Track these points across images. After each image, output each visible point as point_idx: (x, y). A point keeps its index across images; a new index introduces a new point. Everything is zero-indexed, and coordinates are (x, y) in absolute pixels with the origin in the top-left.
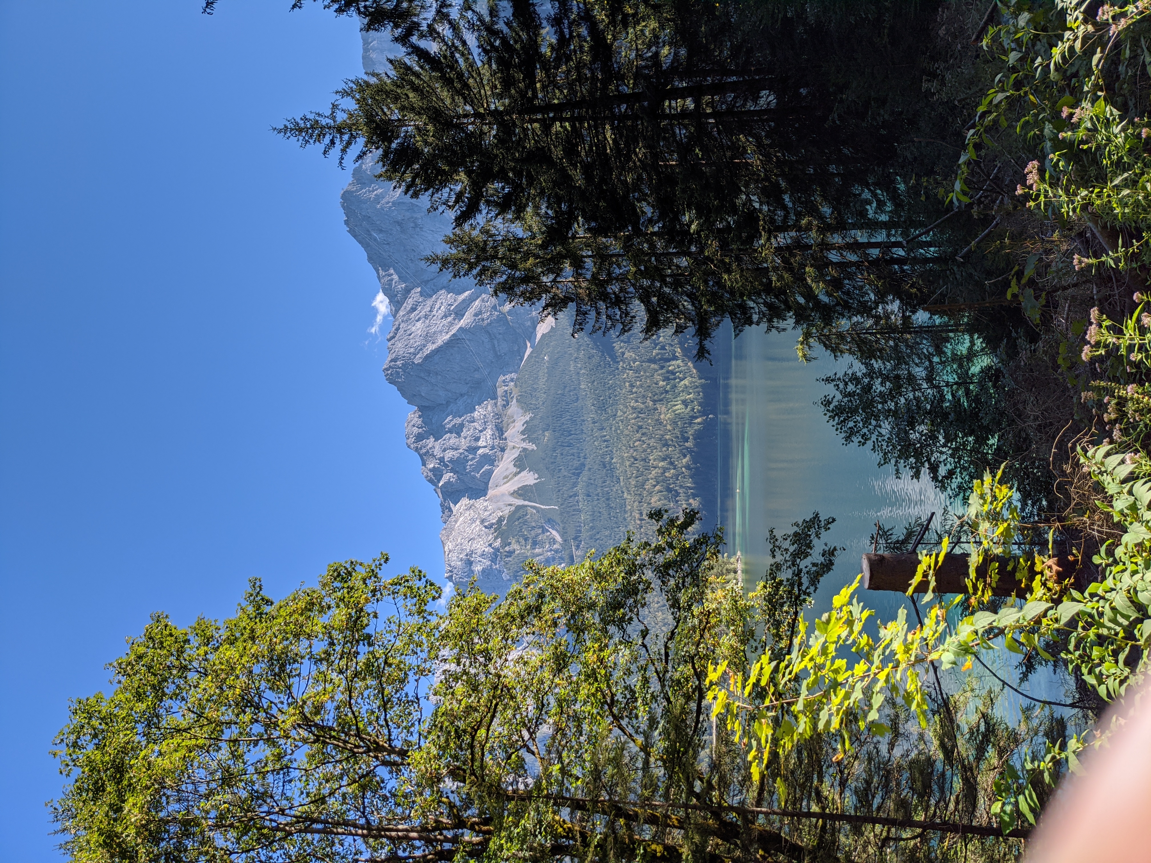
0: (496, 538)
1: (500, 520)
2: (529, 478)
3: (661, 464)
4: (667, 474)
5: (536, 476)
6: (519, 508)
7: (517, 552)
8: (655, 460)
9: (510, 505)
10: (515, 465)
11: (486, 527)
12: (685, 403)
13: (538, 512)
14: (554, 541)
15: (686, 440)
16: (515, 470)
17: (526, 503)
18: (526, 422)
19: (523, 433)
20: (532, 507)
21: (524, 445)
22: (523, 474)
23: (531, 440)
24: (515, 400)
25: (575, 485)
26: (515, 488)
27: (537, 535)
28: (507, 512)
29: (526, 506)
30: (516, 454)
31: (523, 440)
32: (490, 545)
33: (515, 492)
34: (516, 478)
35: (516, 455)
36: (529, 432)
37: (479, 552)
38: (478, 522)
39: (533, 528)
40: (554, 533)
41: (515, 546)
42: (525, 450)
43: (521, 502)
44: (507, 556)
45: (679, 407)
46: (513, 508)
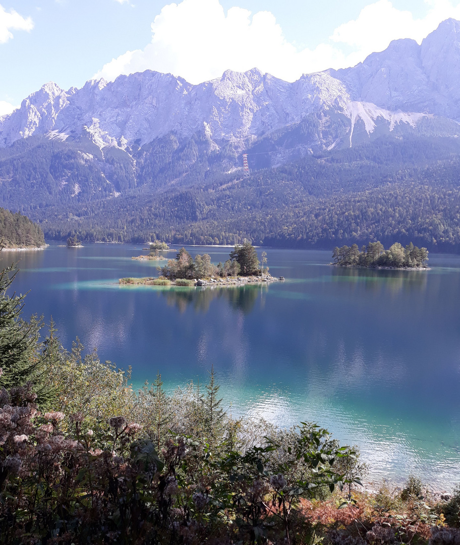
0: (329, 106)
1: (341, 109)
2: (370, 127)
5: (372, 132)
6: (349, 121)
7: (320, 121)
9: (351, 115)
10: (378, 117)
11: (336, 99)
13: (347, 134)
14: (327, 146)
16: (375, 117)
17: (353, 126)
18: (409, 124)
19: (401, 121)
20: (350, 129)
21: (393, 122)
22: (373, 123)
23: (396, 128)
24: (424, 115)
25: (368, 158)
26: (363, 118)
27: (331, 134)
28: (347, 113)
29: (351, 126)
30: (386, 117)
31: (396, 122)
32: (324, 103)
33: (360, 118)
34: (369, 118)
35: (385, 117)
36: (402, 125)
37: (320, 96)
38: (339, 94)
39: (337, 131)
40: (333, 145)
41: (324, 119)
42: (389, 123)
43: (353, 122)
44: (317, 115)
46: (349, 117)
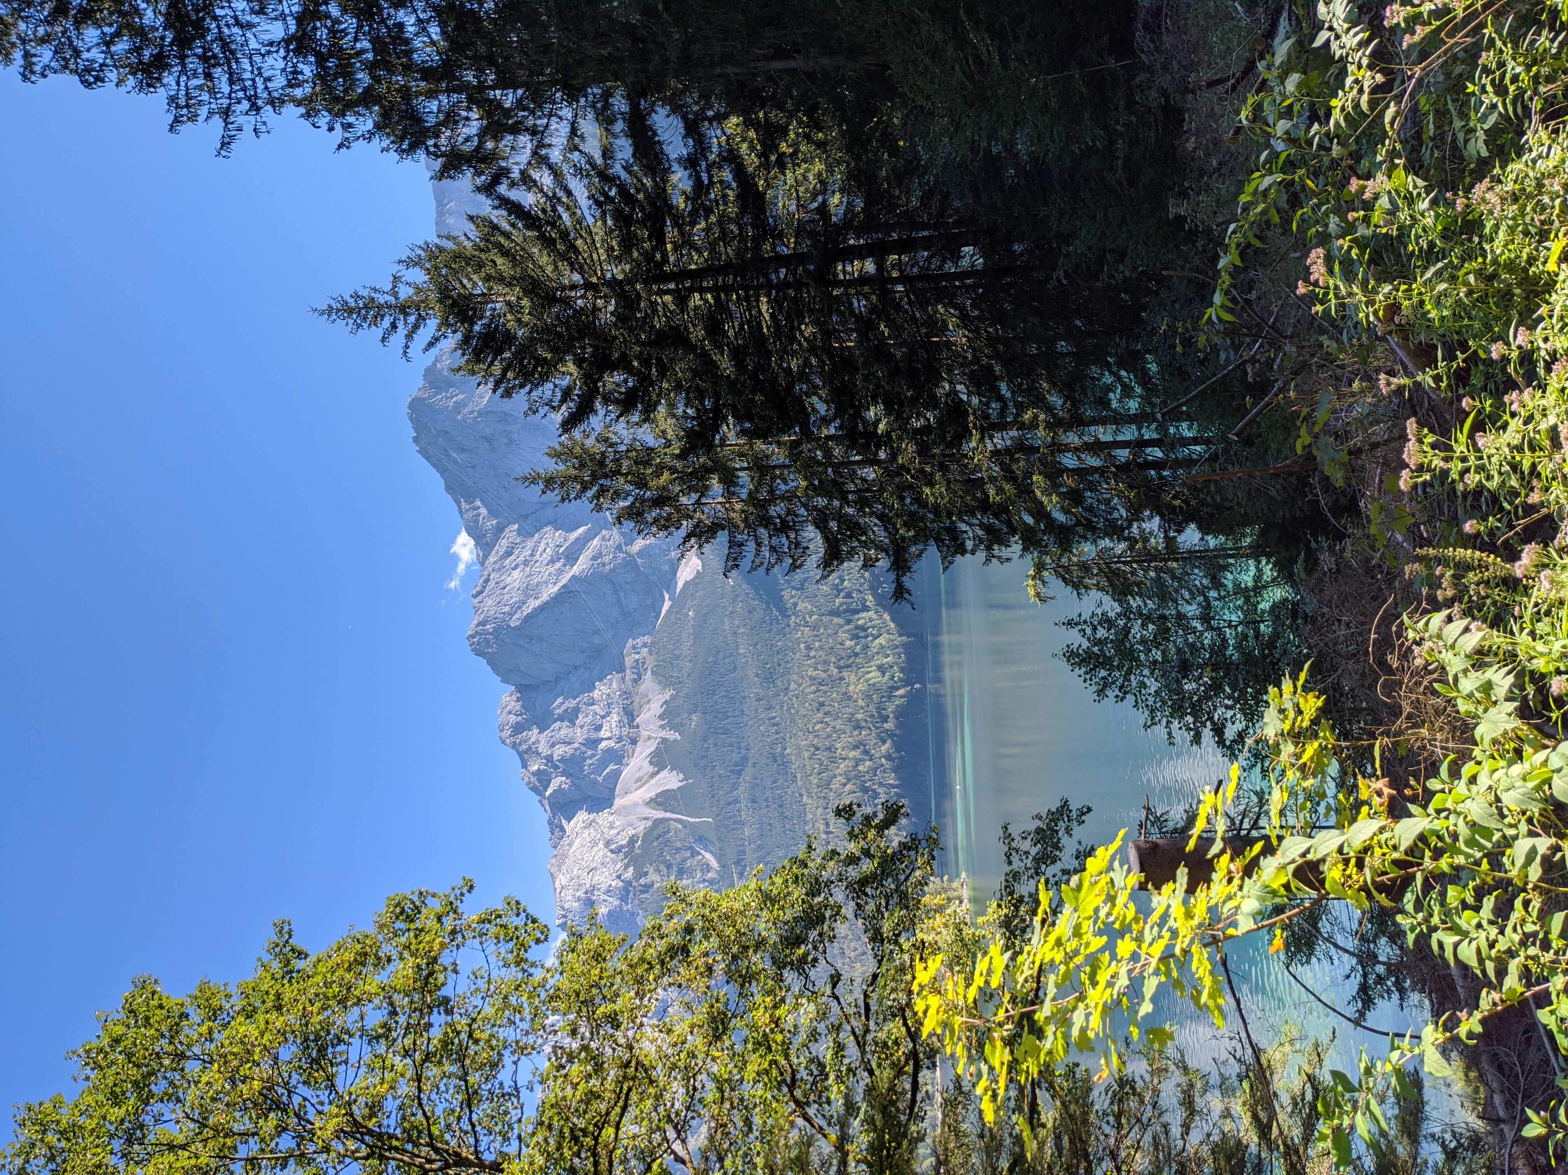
0: (627, 867)
1: (632, 840)
2: (670, 780)
3: (852, 754)
4: (860, 768)
5: (681, 776)
6: (658, 822)
7: (656, 886)
8: (843, 748)
9: (646, 819)
10: (651, 763)
11: (612, 851)
12: (881, 669)
13: (685, 827)
14: (709, 868)
15: (885, 719)
16: (651, 769)
17: (668, 815)
18: (666, 702)
19: (661, 717)
20: (676, 820)
21: (663, 734)
22: (664, 774)
23: (673, 727)
24: (649, 673)
25: (735, 787)
26: (652, 794)
27: (684, 860)
28: (642, 828)
29: (669, 819)
30: (652, 747)
31: (662, 727)
32: (619, 877)
33: (651, 800)
34: (653, 781)
35: (652, 749)
36: (669, 716)
37: (604, 887)
38: (601, 845)
39: (678, 850)
40: (708, 856)
41: (653, 877)
42: (664, 740)
43: (660, 814)
44: (642, 892)
45: (874, 676)
46: (650, 823)
